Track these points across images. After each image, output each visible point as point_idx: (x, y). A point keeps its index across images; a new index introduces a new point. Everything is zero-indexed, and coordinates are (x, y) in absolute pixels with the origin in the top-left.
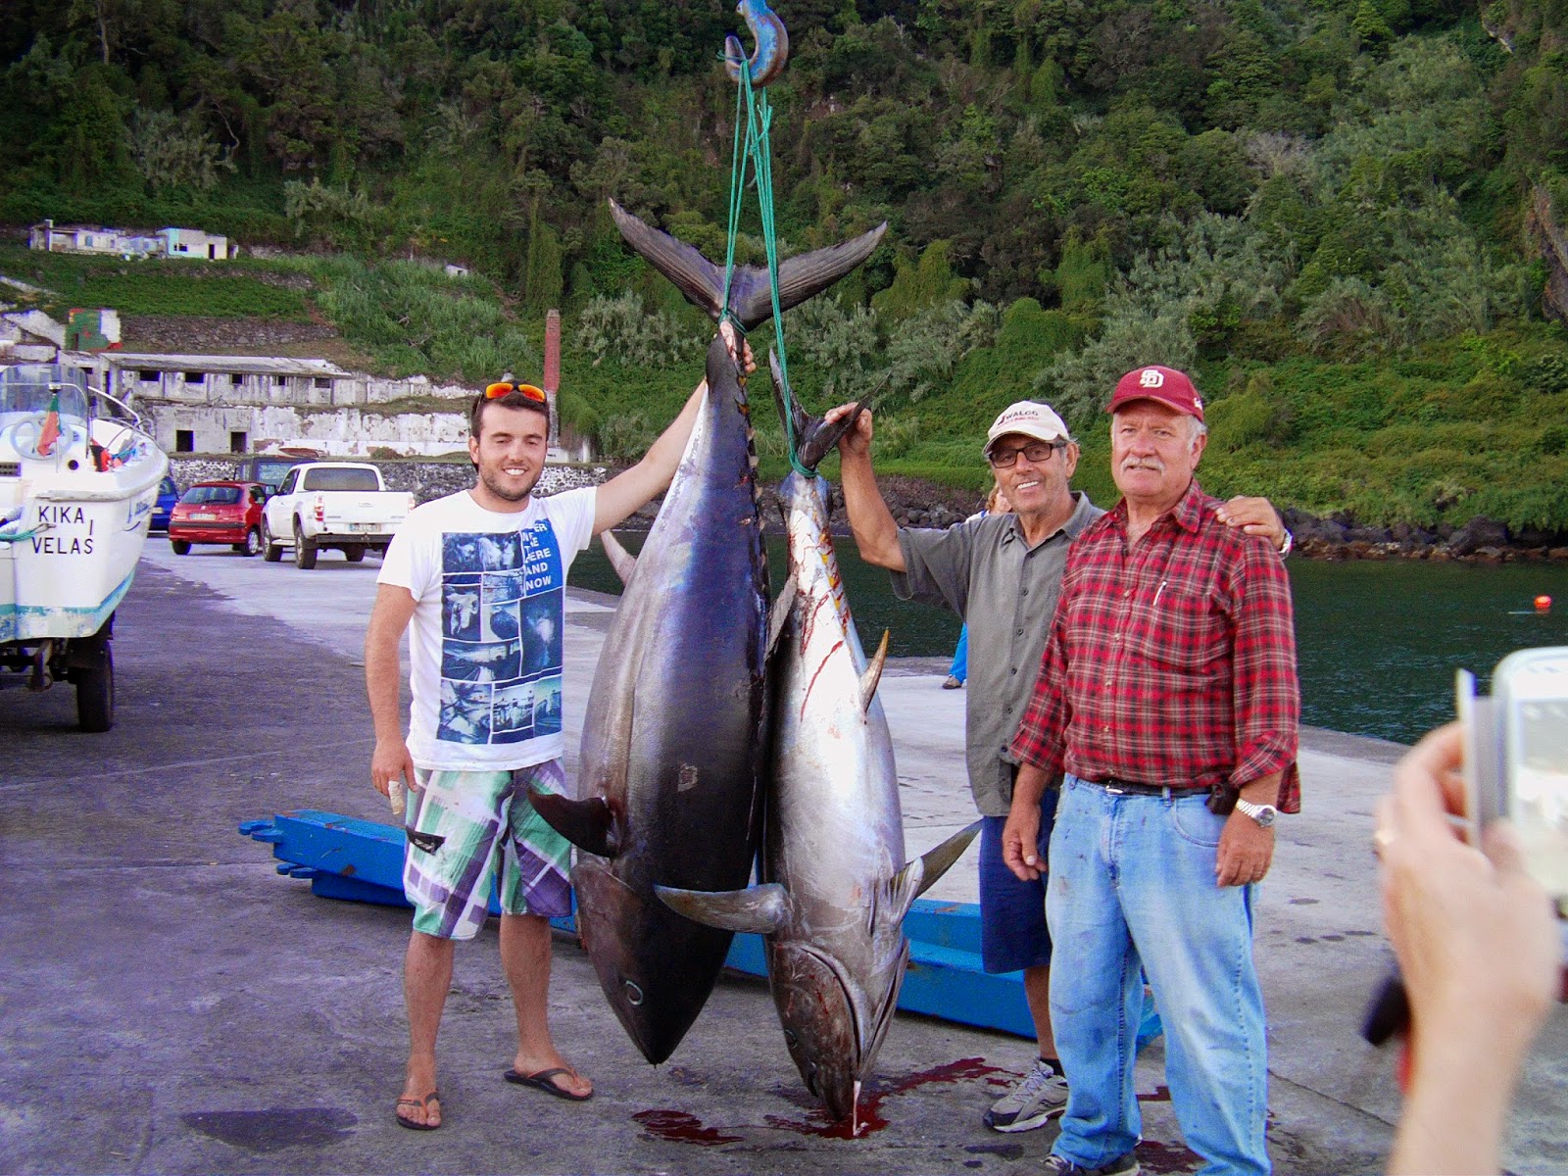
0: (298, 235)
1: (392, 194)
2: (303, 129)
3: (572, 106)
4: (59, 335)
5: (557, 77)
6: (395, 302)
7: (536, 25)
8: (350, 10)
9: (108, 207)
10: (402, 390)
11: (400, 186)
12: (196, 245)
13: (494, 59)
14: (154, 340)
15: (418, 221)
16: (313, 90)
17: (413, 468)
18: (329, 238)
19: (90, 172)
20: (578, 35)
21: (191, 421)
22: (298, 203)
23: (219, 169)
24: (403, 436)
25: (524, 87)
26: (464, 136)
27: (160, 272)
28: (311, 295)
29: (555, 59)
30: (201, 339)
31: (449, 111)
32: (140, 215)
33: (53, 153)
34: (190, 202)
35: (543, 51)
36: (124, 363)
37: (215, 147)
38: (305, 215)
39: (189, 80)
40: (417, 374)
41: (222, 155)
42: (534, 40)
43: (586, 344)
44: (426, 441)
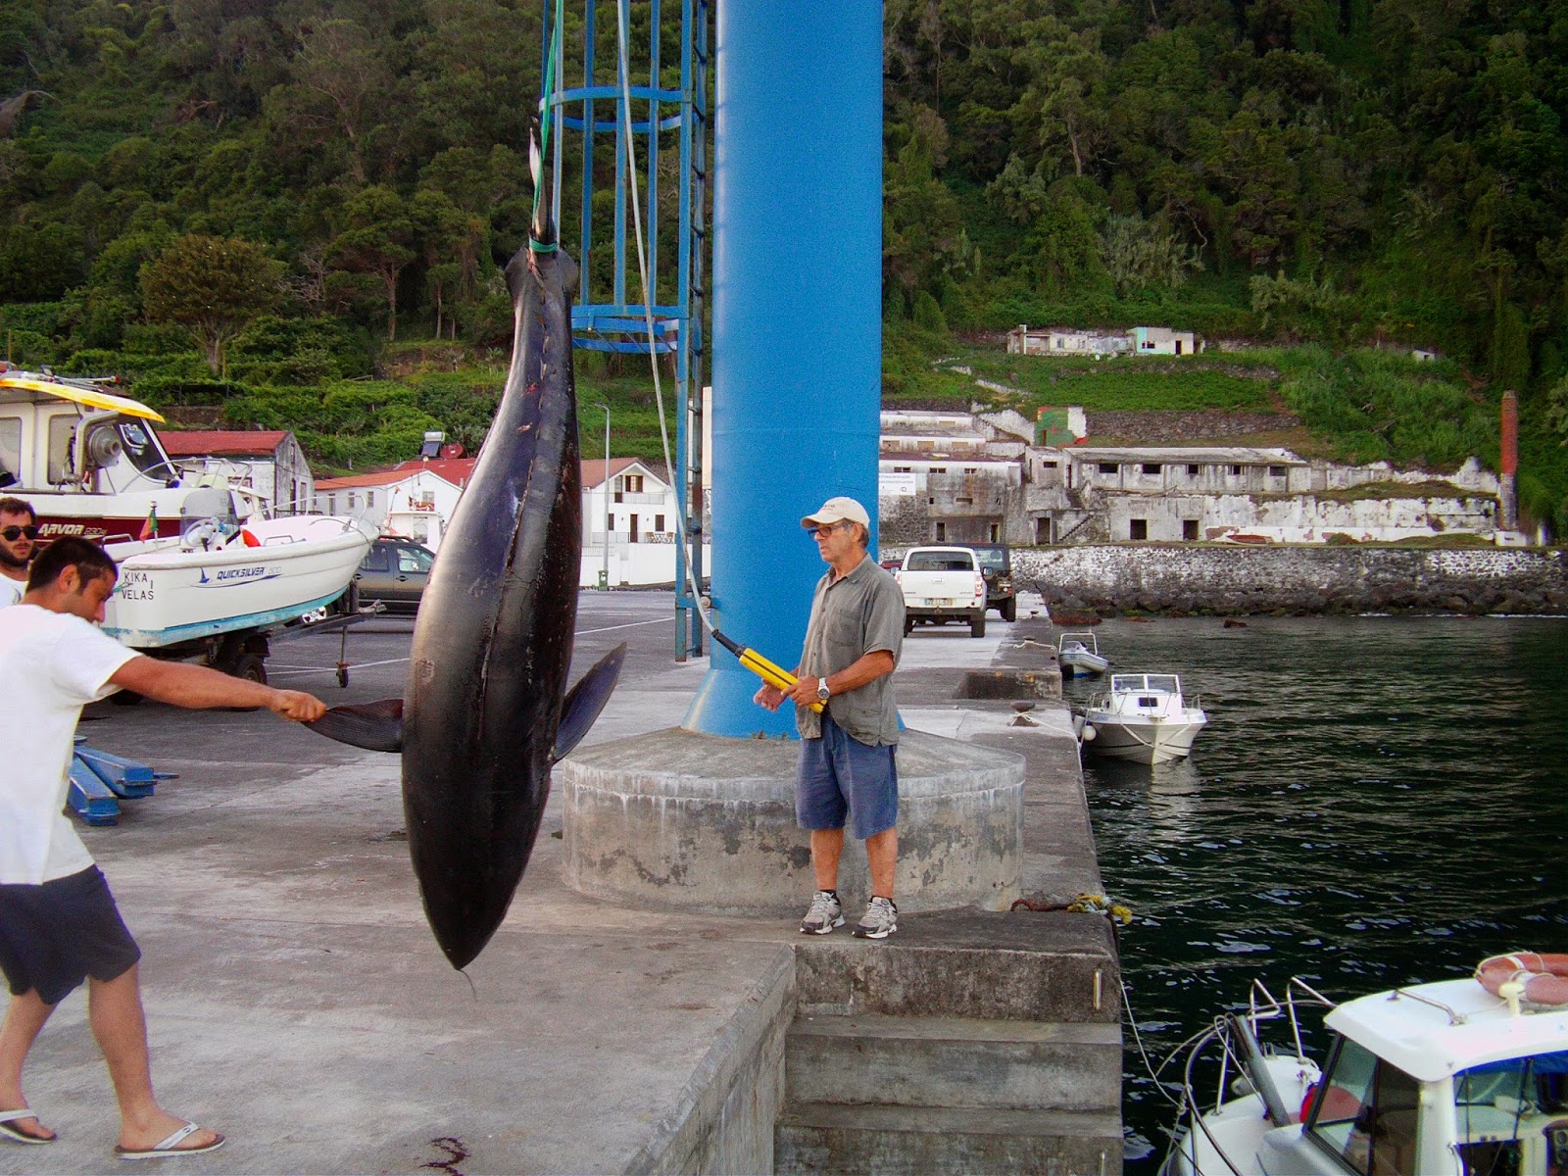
0: (1264, 327)
1: (1358, 282)
2: (1267, 224)
3: (1540, 181)
4: (1029, 432)
5: (1523, 153)
6: (1359, 389)
7: (1500, 102)
8: (1315, 104)
9: (1080, 311)
10: (1362, 476)
11: (1368, 275)
12: (1164, 344)
13: (1458, 139)
14: (1118, 434)
15: (1385, 309)
16: (1274, 186)
17: (1359, 553)
18: (1295, 329)
19: (1063, 278)
20: (1543, 108)
21: (1144, 511)
22: (1262, 298)
23: (1189, 268)
24: (1359, 522)
25: (1489, 166)
26: (1430, 219)
27: (1125, 368)
28: (1275, 385)
29: (1521, 134)
30: (1164, 431)
31: (1415, 196)
32: (1112, 317)
33: (1029, 263)
34: (1159, 302)
35: (1508, 127)
36: (1084, 457)
37: (1182, 248)
38: (1269, 308)
39: (1156, 185)
40: (1377, 460)
41: (1189, 254)
42: (1499, 117)
43: (1553, 425)
44: (1383, 526)
